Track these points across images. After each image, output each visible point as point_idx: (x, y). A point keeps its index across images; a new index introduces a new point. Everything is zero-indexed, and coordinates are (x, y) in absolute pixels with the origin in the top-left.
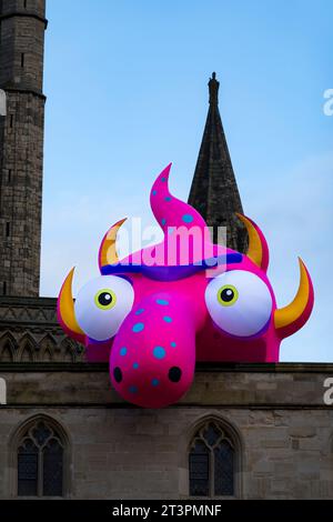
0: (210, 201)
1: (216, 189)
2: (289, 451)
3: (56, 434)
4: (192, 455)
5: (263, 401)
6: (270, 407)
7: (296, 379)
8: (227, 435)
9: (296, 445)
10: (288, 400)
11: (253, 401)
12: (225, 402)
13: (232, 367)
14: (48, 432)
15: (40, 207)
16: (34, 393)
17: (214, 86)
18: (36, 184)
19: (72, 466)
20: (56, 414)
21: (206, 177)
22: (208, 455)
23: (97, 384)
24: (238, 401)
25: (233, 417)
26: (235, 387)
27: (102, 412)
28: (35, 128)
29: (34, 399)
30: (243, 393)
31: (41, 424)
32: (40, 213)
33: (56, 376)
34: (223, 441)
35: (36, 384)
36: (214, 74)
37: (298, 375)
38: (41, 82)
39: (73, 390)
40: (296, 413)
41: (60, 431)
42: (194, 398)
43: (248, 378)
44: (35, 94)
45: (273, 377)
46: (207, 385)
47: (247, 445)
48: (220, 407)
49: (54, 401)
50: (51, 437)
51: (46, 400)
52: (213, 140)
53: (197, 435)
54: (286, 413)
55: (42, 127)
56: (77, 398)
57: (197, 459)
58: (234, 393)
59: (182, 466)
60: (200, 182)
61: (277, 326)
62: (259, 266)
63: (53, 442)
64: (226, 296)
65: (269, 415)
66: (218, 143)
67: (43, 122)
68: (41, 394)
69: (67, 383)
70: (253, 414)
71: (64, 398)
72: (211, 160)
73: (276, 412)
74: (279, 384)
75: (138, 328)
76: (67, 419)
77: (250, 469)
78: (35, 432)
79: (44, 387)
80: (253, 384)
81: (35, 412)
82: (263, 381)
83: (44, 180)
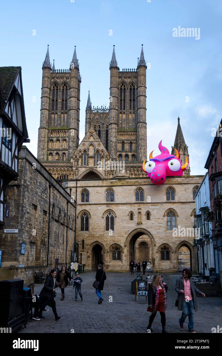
0: (179, 141)
1: (180, 139)
2: (184, 192)
3: (142, 190)
4: (167, 193)
5: (179, 183)
6: (181, 184)
7: (185, 179)
8: (173, 189)
9: (186, 191)
10: (184, 182)
11: (177, 183)
12: (172, 183)
13: (173, 177)
14: (141, 190)
15: (147, 144)
16: (138, 183)
17: (179, 119)
18: (146, 140)
19: (145, 196)
20: (142, 187)
21: (178, 137)
22: (169, 193)
23: (149, 181)
24: (175, 183)
25: (174, 186)
26: (174, 181)
27: (150, 186)
28: (145, 129)
29: (138, 184)
30: (176, 181)
31: (139, 188)
32: (147, 145)
33: (142, 180)
34: (172, 190)
35: (138, 181)
36: (179, 117)
37: (186, 178)
38: (146, 121)
39: (145, 182)
40: (186, 185)
41: (143, 190)
42: (167, 183)
43: (176, 179)
44: (145, 123)
45: (181, 178)
46: (169, 180)
47: (177, 191)
48: (171, 184)
49: (142, 184)
50: (141, 191)
51: (140, 184)
52: (179, 129)
53: (167, 189)
54: (184, 185)
55: (146, 129)
56: (146, 183)
57: (168, 193)
58: (174, 182)
59: (165, 195)
60: (177, 138)
61: (182, 169)
62: (178, 158)
63: (142, 191)
64: (172, 164)
65: (181, 185)
66: (180, 130)
67: (146, 128)
68: (139, 183)
69: (144, 181)
70: (178, 185)
71: (143, 184)
72: (179, 134)
73: (182, 185)
74: (182, 180)
75: (155, 171)
76: (144, 187)
77: (177, 195)
78: (138, 190)
79: (139, 182)
80: (177, 180)
81: (138, 186)
82: (179, 179)
83: (147, 139)
